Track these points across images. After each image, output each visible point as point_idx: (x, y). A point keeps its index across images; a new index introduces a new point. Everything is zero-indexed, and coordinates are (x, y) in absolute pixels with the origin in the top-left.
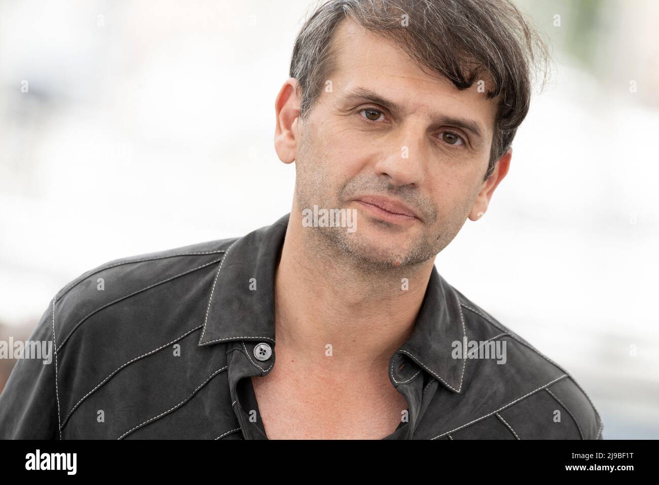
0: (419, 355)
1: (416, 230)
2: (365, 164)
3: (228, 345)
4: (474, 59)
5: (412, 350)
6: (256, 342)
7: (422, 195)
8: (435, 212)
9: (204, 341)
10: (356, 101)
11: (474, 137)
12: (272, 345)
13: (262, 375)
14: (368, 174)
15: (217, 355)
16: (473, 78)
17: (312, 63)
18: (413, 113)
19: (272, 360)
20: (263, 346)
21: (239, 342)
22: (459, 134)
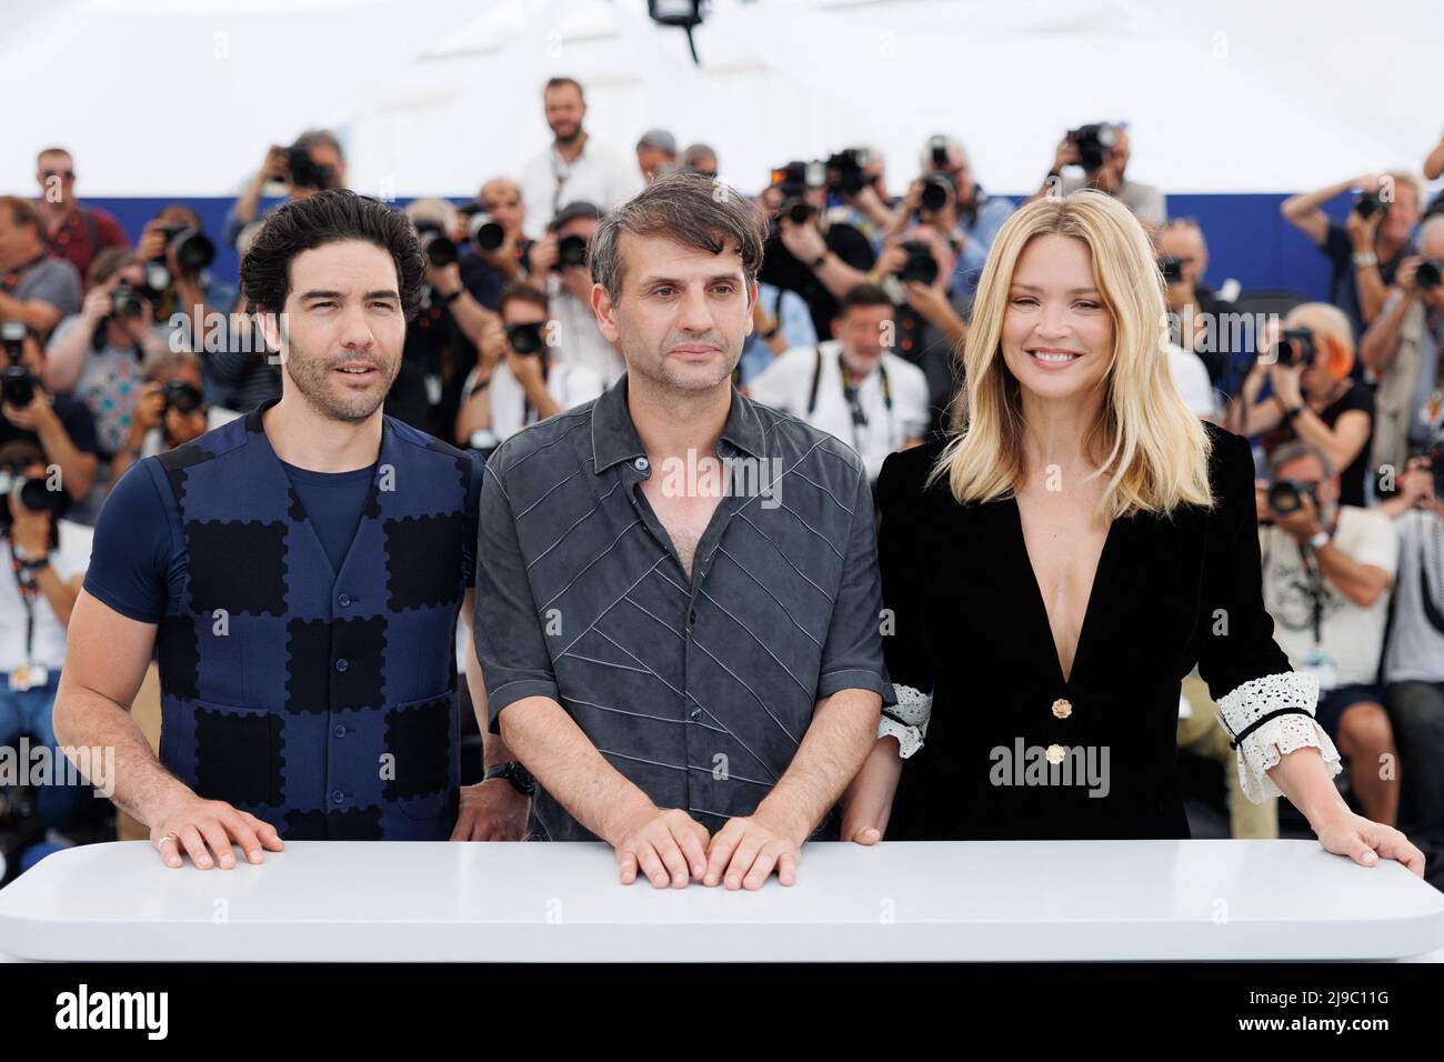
0: (735, 439)
1: (719, 358)
2: (672, 326)
3: (618, 466)
4: (719, 231)
5: (729, 436)
6: (635, 459)
7: (716, 333)
8: (727, 342)
9: (598, 469)
10: (651, 286)
11: (735, 283)
12: (646, 457)
13: (647, 479)
14: (676, 333)
15: (613, 474)
16: (722, 244)
17: (610, 269)
18: (692, 281)
19: (649, 467)
20: (641, 460)
21: (624, 462)
22: (726, 285)
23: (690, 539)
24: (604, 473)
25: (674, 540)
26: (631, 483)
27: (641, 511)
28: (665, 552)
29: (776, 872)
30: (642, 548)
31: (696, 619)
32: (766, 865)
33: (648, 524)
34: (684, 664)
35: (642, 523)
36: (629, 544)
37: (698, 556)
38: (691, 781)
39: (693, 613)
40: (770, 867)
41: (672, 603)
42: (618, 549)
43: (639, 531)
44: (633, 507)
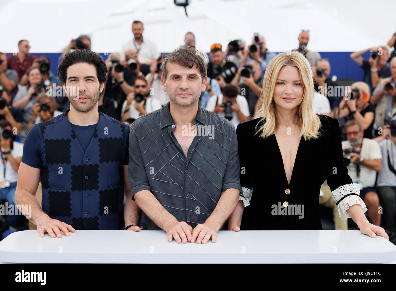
0: (199, 119)
1: (191, 97)
2: (177, 88)
3: (167, 127)
4: (191, 62)
5: (197, 119)
6: (172, 125)
7: (190, 90)
8: (193, 92)
9: (161, 127)
10: (172, 76)
11: (196, 76)
12: (175, 125)
13: (175, 130)
14: (178, 89)
15: (165, 129)
16: (192, 66)
18: (183, 75)
19: (175, 127)
21: (169, 125)
22: (193, 77)
23: (186, 147)
24: (163, 129)
25: (182, 147)
26: (170, 131)
27: (173, 139)
28: (180, 150)
29: (211, 239)
30: (173, 149)
31: (188, 169)
32: (208, 237)
33: (175, 143)
34: (185, 181)
35: (173, 142)
36: (170, 148)
37: (189, 152)
38: (187, 213)
39: (187, 167)
40: (209, 238)
41: (181, 164)
42: (167, 150)
43: (173, 145)
44: (171, 138)
